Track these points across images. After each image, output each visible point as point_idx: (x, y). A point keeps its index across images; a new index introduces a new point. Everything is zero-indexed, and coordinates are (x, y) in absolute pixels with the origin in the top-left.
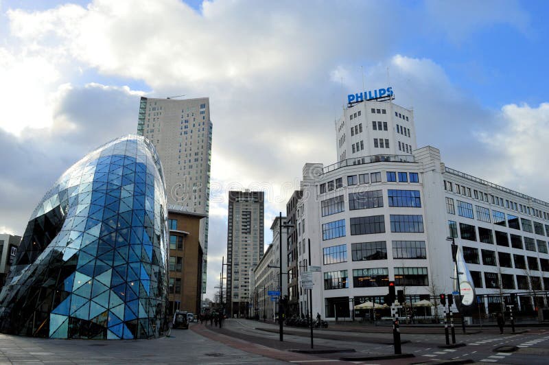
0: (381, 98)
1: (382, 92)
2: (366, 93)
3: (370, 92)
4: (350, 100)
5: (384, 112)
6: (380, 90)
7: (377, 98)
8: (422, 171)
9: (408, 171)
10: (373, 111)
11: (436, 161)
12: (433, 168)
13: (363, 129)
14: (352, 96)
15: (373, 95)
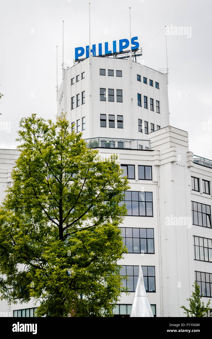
0: (121, 52)
1: (124, 44)
2: (100, 45)
3: (106, 44)
4: (77, 55)
5: (119, 73)
6: (121, 41)
7: (115, 54)
8: (157, 163)
9: (137, 163)
10: (102, 72)
11: (178, 149)
12: (172, 159)
13: (86, 100)
14: (82, 49)
15: (111, 49)
